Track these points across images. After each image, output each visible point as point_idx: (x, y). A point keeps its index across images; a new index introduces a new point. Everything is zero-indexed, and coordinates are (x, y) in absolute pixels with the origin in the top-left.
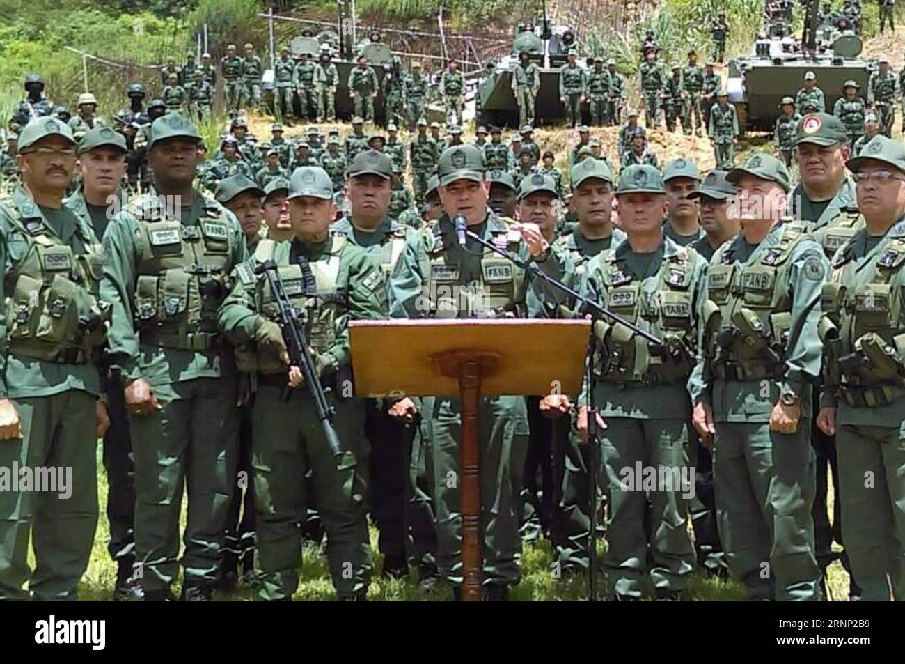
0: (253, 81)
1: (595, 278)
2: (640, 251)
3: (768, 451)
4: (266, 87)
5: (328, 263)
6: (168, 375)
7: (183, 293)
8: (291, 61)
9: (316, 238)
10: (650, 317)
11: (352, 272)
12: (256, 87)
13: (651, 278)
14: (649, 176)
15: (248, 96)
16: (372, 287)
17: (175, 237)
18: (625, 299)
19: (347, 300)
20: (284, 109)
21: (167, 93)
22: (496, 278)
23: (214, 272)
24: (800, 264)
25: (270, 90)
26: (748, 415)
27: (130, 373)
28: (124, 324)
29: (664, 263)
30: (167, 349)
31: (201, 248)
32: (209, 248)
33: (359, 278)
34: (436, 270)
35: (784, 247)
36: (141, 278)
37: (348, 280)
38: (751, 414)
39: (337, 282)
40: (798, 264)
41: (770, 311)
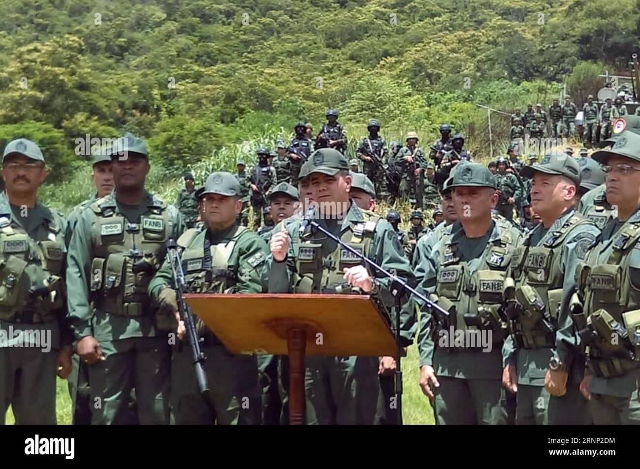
0: (569, 120)
1: (434, 259)
2: (471, 236)
3: (546, 412)
4: (578, 124)
5: (226, 246)
6: (111, 334)
7: (119, 272)
8: (595, 105)
9: (222, 226)
10: (470, 292)
11: (241, 253)
12: (572, 124)
13: (476, 260)
14: (474, 172)
15: (567, 130)
16: (255, 264)
17: (117, 230)
18: (450, 277)
19: (237, 276)
20: (590, 138)
21: (513, 130)
22: (348, 259)
23: (148, 256)
24: (571, 246)
25: (581, 126)
26: (532, 379)
27: (81, 332)
28: (80, 294)
29: (488, 246)
30: (111, 314)
31: (140, 238)
32: (146, 238)
33: (245, 258)
34: (302, 251)
35: (563, 231)
36: (95, 259)
37: (238, 258)
38: (534, 379)
39: (229, 261)
40: (569, 245)
41: (547, 288)
